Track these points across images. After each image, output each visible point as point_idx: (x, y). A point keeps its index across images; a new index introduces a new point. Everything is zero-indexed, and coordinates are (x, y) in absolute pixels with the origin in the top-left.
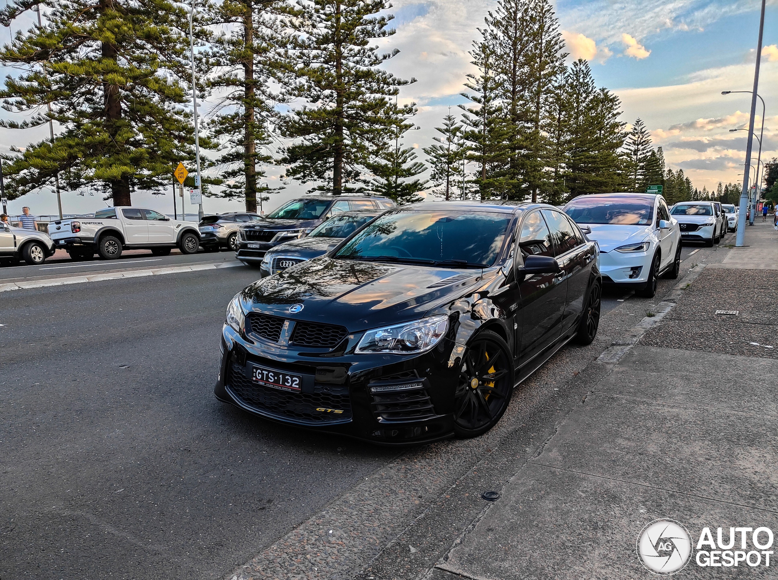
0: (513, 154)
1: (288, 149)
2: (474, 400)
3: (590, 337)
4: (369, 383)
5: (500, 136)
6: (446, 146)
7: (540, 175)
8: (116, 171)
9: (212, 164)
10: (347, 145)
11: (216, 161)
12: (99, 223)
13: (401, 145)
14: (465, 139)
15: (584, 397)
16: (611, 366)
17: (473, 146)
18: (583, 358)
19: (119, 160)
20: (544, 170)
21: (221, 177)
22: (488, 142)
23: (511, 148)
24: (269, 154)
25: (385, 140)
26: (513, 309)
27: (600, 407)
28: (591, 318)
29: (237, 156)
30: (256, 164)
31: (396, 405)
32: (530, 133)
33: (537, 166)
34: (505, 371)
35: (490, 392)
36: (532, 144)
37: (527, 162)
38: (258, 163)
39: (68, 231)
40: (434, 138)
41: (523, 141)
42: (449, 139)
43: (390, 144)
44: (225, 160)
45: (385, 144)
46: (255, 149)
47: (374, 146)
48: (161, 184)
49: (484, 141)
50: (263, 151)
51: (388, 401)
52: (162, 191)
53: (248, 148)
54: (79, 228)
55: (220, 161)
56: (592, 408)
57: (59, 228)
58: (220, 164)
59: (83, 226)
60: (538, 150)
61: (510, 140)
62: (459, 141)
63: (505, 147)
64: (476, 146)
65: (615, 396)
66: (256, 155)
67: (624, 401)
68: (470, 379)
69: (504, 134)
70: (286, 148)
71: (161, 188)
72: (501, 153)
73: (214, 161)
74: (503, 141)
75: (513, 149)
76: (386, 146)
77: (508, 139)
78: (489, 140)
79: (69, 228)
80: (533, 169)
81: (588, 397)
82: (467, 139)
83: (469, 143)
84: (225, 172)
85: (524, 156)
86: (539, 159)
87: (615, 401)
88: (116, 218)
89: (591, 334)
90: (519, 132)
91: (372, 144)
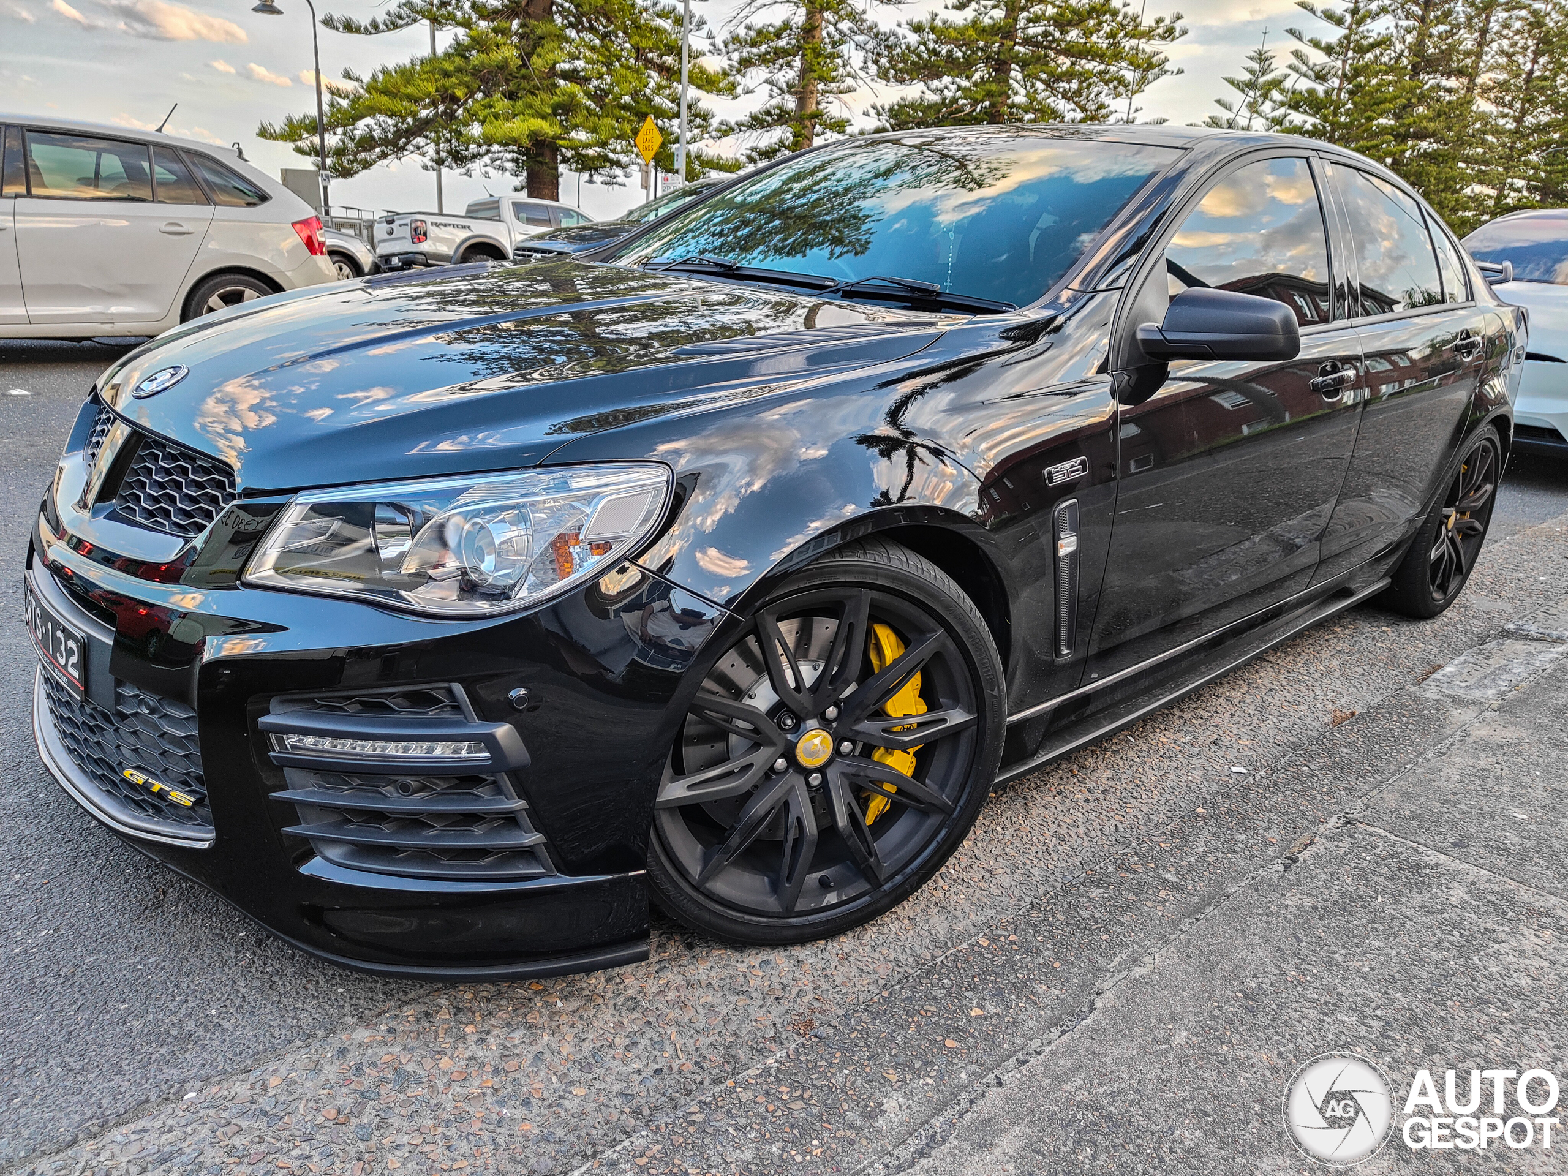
0: (1402, 147)
1: (891, 110)
2: (804, 810)
3: (1437, 595)
4: (267, 712)
5: (1375, 104)
6: (1242, 122)
7: (1457, 200)
8: (520, 127)
9: (726, 131)
10: (1018, 106)
11: (737, 124)
12: (464, 227)
13: (1137, 110)
14: (1290, 107)
15: (1304, 838)
16: (1469, 714)
17: (1308, 127)
18: (1393, 659)
19: (530, 106)
20: (1468, 191)
21: (743, 159)
22: (1343, 119)
23: (1397, 136)
24: (845, 114)
25: (1103, 98)
26: (1058, 479)
27: (1347, 905)
28: (1452, 540)
29: (782, 117)
30: (818, 135)
31: (379, 817)
32: (1449, 103)
33: (1454, 179)
34: (957, 717)
35: (890, 788)
36: (1450, 129)
37: (1432, 169)
38: (823, 133)
39: (404, 238)
40: (1218, 101)
41: (1431, 120)
42: (1253, 108)
43: (1112, 108)
44: (757, 122)
45: (1101, 106)
46: (818, 103)
47: (1078, 110)
48: (618, 164)
49: (1335, 113)
50: (834, 109)
51: (346, 798)
52: (621, 179)
53: (802, 102)
54: (425, 234)
55: (743, 125)
56: (1309, 902)
57: (391, 233)
58: (745, 132)
59: (432, 231)
60: (1460, 142)
61: (1398, 117)
62: (1273, 110)
63: (1384, 131)
64: (1314, 126)
65: (1432, 857)
66: (817, 115)
67: (1459, 893)
68: (796, 729)
69: (1385, 101)
70: (887, 107)
71: (618, 171)
72: (1370, 144)
73: (733, 123)
74: (1381, 115)
75: (1401, 137)
76: (1104, 111)
77: (1395, 114)
78: (1348, 113)
79: (407, 232)
80: (1442, 187)
81: (1321, 846)
82: (1296, 107)
83: (1297, 118)
84: (753, 149)
85: (1426, 155)
86: (1461, 165)
87: (1422, 886)
88: (500, 221)
89: (1443, 588)
90: (1422, 99)
91: (1073, 106)
